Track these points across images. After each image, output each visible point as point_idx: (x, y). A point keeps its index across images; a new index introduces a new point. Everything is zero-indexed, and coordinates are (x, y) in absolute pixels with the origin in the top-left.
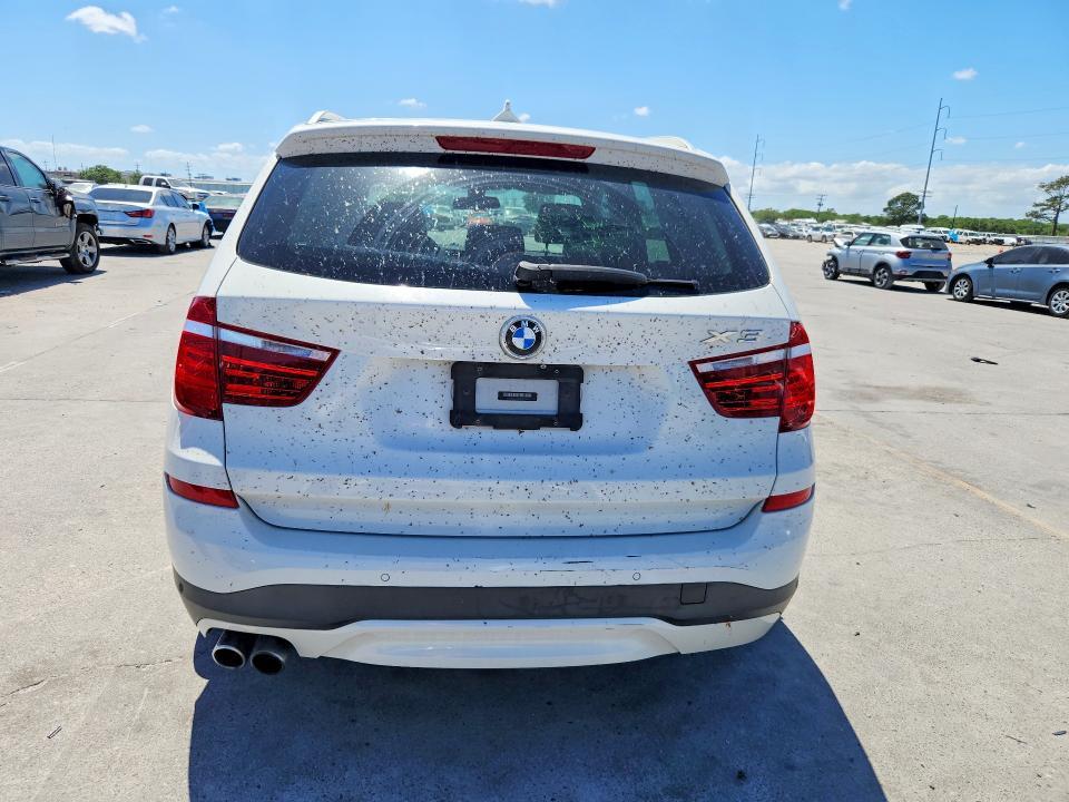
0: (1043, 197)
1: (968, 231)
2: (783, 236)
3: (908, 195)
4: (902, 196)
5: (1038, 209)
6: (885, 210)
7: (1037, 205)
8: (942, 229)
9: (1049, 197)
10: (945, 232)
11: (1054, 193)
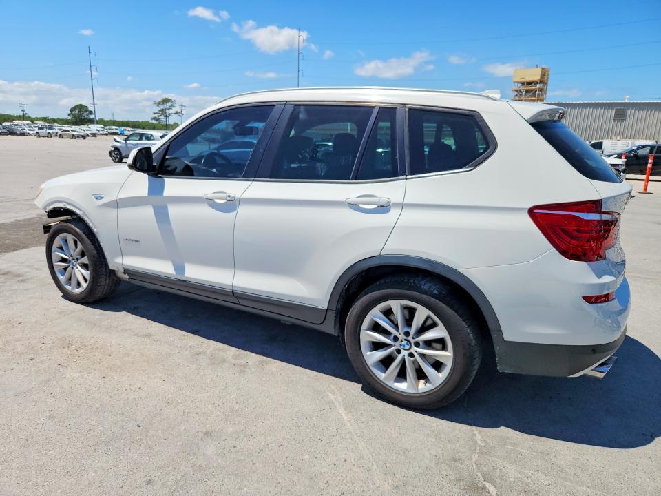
0: (157, 109)
1: (130, 129)
2: (12, 133)
3: (81, 105)
4: (77, 106)
5: (156, 115)
6: (69, 115)
7: (155, 113)
8: (114, 127)
9: (159, 109)
10: (117, 129)
11: (162, 107)
